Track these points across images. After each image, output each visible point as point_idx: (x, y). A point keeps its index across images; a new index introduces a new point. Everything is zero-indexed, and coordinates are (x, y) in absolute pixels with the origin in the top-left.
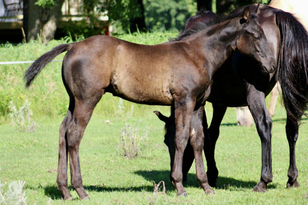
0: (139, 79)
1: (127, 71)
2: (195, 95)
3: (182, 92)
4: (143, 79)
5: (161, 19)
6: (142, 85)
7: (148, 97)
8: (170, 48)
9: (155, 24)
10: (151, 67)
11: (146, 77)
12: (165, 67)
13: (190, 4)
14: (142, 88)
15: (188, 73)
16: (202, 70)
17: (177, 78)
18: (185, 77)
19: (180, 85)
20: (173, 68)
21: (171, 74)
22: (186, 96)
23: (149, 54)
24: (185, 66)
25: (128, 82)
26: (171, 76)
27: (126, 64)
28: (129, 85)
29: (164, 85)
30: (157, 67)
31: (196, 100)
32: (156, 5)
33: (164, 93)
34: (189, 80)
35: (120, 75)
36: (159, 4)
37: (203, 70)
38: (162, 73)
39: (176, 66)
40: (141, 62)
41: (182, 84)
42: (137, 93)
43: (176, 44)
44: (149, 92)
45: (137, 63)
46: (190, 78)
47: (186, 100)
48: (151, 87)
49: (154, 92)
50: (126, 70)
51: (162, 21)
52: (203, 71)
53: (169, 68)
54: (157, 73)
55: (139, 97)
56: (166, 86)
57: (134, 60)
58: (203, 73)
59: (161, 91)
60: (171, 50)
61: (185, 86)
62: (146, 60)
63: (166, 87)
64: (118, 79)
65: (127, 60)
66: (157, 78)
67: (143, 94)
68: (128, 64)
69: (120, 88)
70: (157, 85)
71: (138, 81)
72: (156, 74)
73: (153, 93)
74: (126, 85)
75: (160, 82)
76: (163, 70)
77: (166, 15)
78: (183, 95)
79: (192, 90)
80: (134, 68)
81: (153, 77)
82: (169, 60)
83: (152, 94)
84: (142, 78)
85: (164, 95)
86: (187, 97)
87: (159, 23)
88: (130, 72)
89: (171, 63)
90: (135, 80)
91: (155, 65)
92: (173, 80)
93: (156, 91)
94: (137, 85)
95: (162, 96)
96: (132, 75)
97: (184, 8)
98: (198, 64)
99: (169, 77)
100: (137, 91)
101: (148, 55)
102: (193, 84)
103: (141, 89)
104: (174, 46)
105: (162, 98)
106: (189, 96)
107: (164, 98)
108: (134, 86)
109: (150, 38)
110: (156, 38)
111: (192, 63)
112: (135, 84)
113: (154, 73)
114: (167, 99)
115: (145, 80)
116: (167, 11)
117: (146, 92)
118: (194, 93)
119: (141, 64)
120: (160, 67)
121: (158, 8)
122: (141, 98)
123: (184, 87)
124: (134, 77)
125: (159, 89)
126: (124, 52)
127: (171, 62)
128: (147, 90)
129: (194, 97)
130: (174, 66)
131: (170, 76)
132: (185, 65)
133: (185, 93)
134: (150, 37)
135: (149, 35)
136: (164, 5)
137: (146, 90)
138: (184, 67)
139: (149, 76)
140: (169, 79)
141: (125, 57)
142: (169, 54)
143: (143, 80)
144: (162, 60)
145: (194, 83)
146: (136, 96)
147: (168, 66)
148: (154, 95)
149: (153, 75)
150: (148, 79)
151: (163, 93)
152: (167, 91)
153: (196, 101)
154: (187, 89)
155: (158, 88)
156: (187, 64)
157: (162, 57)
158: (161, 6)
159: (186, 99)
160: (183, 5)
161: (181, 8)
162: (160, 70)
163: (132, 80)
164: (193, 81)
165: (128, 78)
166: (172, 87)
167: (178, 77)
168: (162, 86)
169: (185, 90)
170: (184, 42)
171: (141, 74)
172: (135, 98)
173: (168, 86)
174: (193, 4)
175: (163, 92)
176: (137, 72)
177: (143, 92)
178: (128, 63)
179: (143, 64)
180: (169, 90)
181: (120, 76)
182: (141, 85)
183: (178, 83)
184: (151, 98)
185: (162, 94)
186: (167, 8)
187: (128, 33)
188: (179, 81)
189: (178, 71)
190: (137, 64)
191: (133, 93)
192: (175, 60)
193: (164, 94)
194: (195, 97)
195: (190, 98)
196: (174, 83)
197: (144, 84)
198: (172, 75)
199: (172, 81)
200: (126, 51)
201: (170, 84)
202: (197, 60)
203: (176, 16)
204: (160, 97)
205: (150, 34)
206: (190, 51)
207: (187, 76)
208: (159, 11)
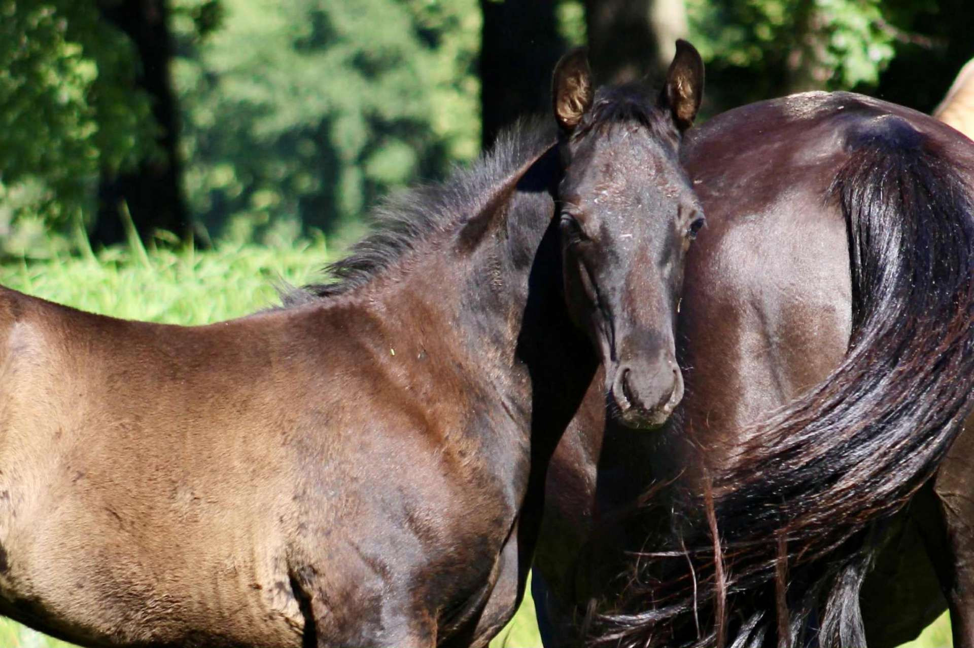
0: (127, 513)
1: (62, 466)
2: (430, 604)
3: (355, 587)
4: (147, 515)
5: (280, 169)
6: (144, 550)
7: (177, 620)
8: (285, 339)
9: (243, 204)
10: (190, 447)
11: (161, 501)
12: (259, 447)
13: (442, 85)
14: (140, 564)
15: (386, 477)
16: (457, 456)
17: (326, 506)
18: (369, 499)
19: (342, 544)
20: (303, 448)
21: (296, 487)
22: (377, 610)
23: (179, 375)
24: (366, 438)
25: (67, 529)
26: (295, 498)
27: (55, 428)
28: (73, 550)
29: (258, 549)
30: (220, 446)
31: (435, 628)
32: (253, 93)
33: (264, 594)
34: (393, 517)
35: (23, 488)
36: (270, 86)
37: (463, 454)
38: (246, 478)
39: (320, 440)
40: (138, 418)
41: (357, 540)
42: (115, 595)
43: (319, 315)
44: (179, 589)
45: (117, 424)
46: (397, 506)
47: (379, 633)
48: (191, 559)
49: (208, 590)
50: (55, 463)
51: (285, 186)
52: (466, 461)
53: (282, 451)
54: (220, 477)
55: (127, 619)
56: (271, 553)
57: (102, 404)
58: (467, 475)
59: (244, 581)
60: (290, 351)
61: (369, 549)
62: (160, 408)
63: (270, 563)
64: (14, 514)
65: (62, 404)
66: (223, 508)
67: (149, 603)
68: (66, 430)
69: (23, 566)
70: (225, 551)
71: (122, 527)
72: (215, 483)
73: (202, 596)
74: (57, 549)
75: (238, 533)
76: (249, 459)
77: (308, 148)
78: (362, 600)
79: (412, 573)
80: (98, 452)
81: (203, 504)
82: (283, 406)
83: (196, 598)
84: (142, 508)
85: (261, 606)
86: (386, 617)
87: (264, 199)
88: (81, 475)
89: (291, 421)
90: (104, 516)
91: (210, 435)
92: (303, 519)
93: (220, 582)
94: (113, 550)
95: (255, 611)
96: (88, 492)
97: (413, 109)
98: (435, 424)
99: (284, 502)
100: (117, 585)
101: (174, 378)
102: (415, 538)
103: (135, 569)
104: (309, 331)
105: (250, 622)
106: (395, 611)
107: (263, 626)
108: (96, 552)
109: (202, 281)
110: (240, 282)
111: (402, 419)
112: (107, 540)
113: (205, 478)
114: (283, 626)
115: (157, 520)
116: (315, 124)
117: (163, 589)
118: (423, 590)
119: (137, 429)
120: (237, 445)
121: (264, 110)
122: (138, 625)
123: (365, 559)
124: (97, 497)
125: (234, 574)
126: (48, 363)
127: (291, 415)
128: (168, 577)
129: (426, 612)
130: (309, 437)
131: (288, 499)
132: (366, 432)
133: (371, 590)
134: (202, 274)
135: (198, 267)
136: (295, 92)
137: (163, 580)
138: (363, 447)
139: (179, 496)
140: (282, 511)
141: (49, 391)
142: (278, 373)
143: (145, 519)
144: (245, 406)
145: (417, 531)
146: (110, 613)
147: (279, 438)
148: (211, 605)
149: (198, 493)
150: (176, 511)
151: (258, 595)
152: (280, 585)
153: (440, 633)
154: (382, 570)
155: (229, 564)
156: (377, 426)
157: (244, 391)
158: (280, 98)
159: (382, 629)
160: (404, 93)
161: (391, 109)
162: (236, 463)
163: (89, 517)
164: (411, 520)
165: (67, 507)
166: (299, 558)
167: (334, 501)
168: (252, 552)
169: (374, 576)
170: (357, 301)
171: (138, 486)
172: (107, 626)
173: (282, 553)
174: (457, 86)
175: (258, 587)
176: (117, 476)
177: (150, 586)
178: (67, 424)
179: (147, 431)
180: (286, 579)
181: (21, 498)
182: (136, 548)
183: (334, 534)
184: (194, 625)
185: (251, 600)
186: (314, 107)
187: (77, 253)
188: (339, 520)
189: (332, 465)
190: (117, 429)
191: (91, 594)
192: (311, 406)
193: (264, 601)
194: (432, 613)
195: (402, 619)
196: (310, 536)
197: (155, 541)
198: (300, 491)
199: (302, 526)
200: (56, 356)
201: (290, 545)
202: (430, 401)
203: (365, 155)
204: (241, 616)
205: (200, 257)
206: (388, 352)
207: (379, 497)
208: (264, 129)
